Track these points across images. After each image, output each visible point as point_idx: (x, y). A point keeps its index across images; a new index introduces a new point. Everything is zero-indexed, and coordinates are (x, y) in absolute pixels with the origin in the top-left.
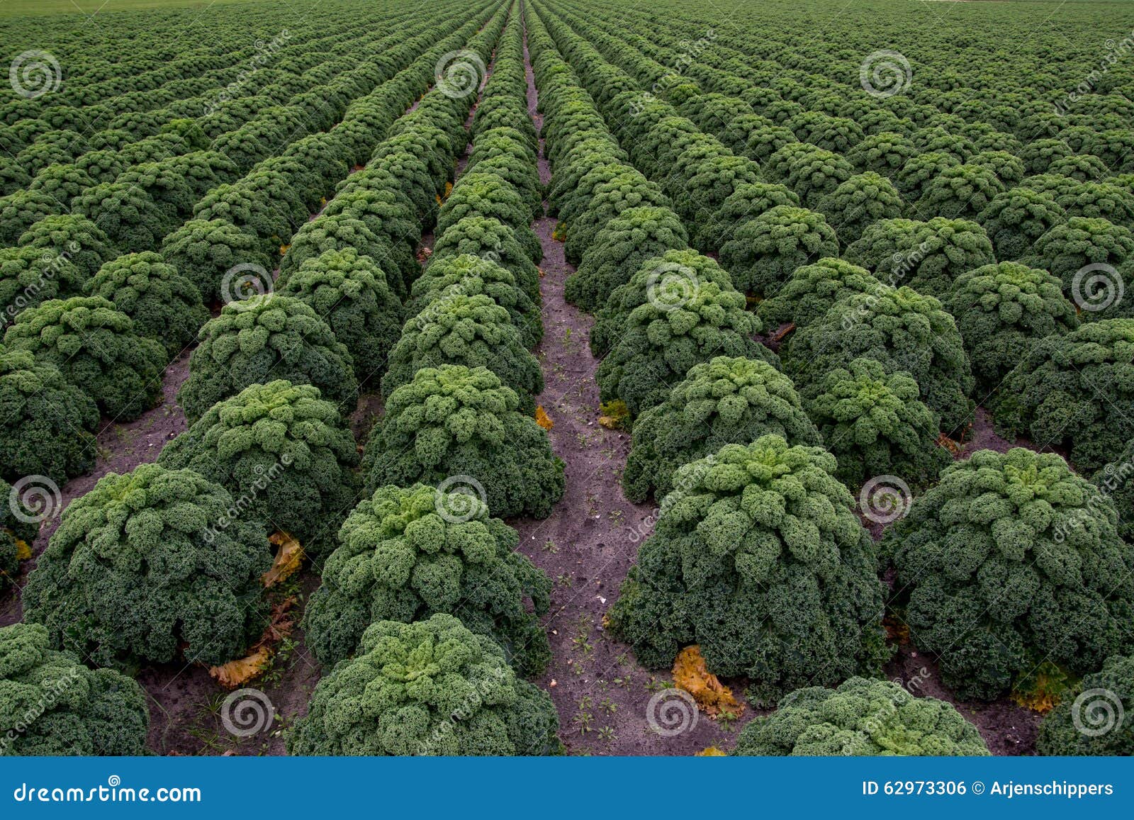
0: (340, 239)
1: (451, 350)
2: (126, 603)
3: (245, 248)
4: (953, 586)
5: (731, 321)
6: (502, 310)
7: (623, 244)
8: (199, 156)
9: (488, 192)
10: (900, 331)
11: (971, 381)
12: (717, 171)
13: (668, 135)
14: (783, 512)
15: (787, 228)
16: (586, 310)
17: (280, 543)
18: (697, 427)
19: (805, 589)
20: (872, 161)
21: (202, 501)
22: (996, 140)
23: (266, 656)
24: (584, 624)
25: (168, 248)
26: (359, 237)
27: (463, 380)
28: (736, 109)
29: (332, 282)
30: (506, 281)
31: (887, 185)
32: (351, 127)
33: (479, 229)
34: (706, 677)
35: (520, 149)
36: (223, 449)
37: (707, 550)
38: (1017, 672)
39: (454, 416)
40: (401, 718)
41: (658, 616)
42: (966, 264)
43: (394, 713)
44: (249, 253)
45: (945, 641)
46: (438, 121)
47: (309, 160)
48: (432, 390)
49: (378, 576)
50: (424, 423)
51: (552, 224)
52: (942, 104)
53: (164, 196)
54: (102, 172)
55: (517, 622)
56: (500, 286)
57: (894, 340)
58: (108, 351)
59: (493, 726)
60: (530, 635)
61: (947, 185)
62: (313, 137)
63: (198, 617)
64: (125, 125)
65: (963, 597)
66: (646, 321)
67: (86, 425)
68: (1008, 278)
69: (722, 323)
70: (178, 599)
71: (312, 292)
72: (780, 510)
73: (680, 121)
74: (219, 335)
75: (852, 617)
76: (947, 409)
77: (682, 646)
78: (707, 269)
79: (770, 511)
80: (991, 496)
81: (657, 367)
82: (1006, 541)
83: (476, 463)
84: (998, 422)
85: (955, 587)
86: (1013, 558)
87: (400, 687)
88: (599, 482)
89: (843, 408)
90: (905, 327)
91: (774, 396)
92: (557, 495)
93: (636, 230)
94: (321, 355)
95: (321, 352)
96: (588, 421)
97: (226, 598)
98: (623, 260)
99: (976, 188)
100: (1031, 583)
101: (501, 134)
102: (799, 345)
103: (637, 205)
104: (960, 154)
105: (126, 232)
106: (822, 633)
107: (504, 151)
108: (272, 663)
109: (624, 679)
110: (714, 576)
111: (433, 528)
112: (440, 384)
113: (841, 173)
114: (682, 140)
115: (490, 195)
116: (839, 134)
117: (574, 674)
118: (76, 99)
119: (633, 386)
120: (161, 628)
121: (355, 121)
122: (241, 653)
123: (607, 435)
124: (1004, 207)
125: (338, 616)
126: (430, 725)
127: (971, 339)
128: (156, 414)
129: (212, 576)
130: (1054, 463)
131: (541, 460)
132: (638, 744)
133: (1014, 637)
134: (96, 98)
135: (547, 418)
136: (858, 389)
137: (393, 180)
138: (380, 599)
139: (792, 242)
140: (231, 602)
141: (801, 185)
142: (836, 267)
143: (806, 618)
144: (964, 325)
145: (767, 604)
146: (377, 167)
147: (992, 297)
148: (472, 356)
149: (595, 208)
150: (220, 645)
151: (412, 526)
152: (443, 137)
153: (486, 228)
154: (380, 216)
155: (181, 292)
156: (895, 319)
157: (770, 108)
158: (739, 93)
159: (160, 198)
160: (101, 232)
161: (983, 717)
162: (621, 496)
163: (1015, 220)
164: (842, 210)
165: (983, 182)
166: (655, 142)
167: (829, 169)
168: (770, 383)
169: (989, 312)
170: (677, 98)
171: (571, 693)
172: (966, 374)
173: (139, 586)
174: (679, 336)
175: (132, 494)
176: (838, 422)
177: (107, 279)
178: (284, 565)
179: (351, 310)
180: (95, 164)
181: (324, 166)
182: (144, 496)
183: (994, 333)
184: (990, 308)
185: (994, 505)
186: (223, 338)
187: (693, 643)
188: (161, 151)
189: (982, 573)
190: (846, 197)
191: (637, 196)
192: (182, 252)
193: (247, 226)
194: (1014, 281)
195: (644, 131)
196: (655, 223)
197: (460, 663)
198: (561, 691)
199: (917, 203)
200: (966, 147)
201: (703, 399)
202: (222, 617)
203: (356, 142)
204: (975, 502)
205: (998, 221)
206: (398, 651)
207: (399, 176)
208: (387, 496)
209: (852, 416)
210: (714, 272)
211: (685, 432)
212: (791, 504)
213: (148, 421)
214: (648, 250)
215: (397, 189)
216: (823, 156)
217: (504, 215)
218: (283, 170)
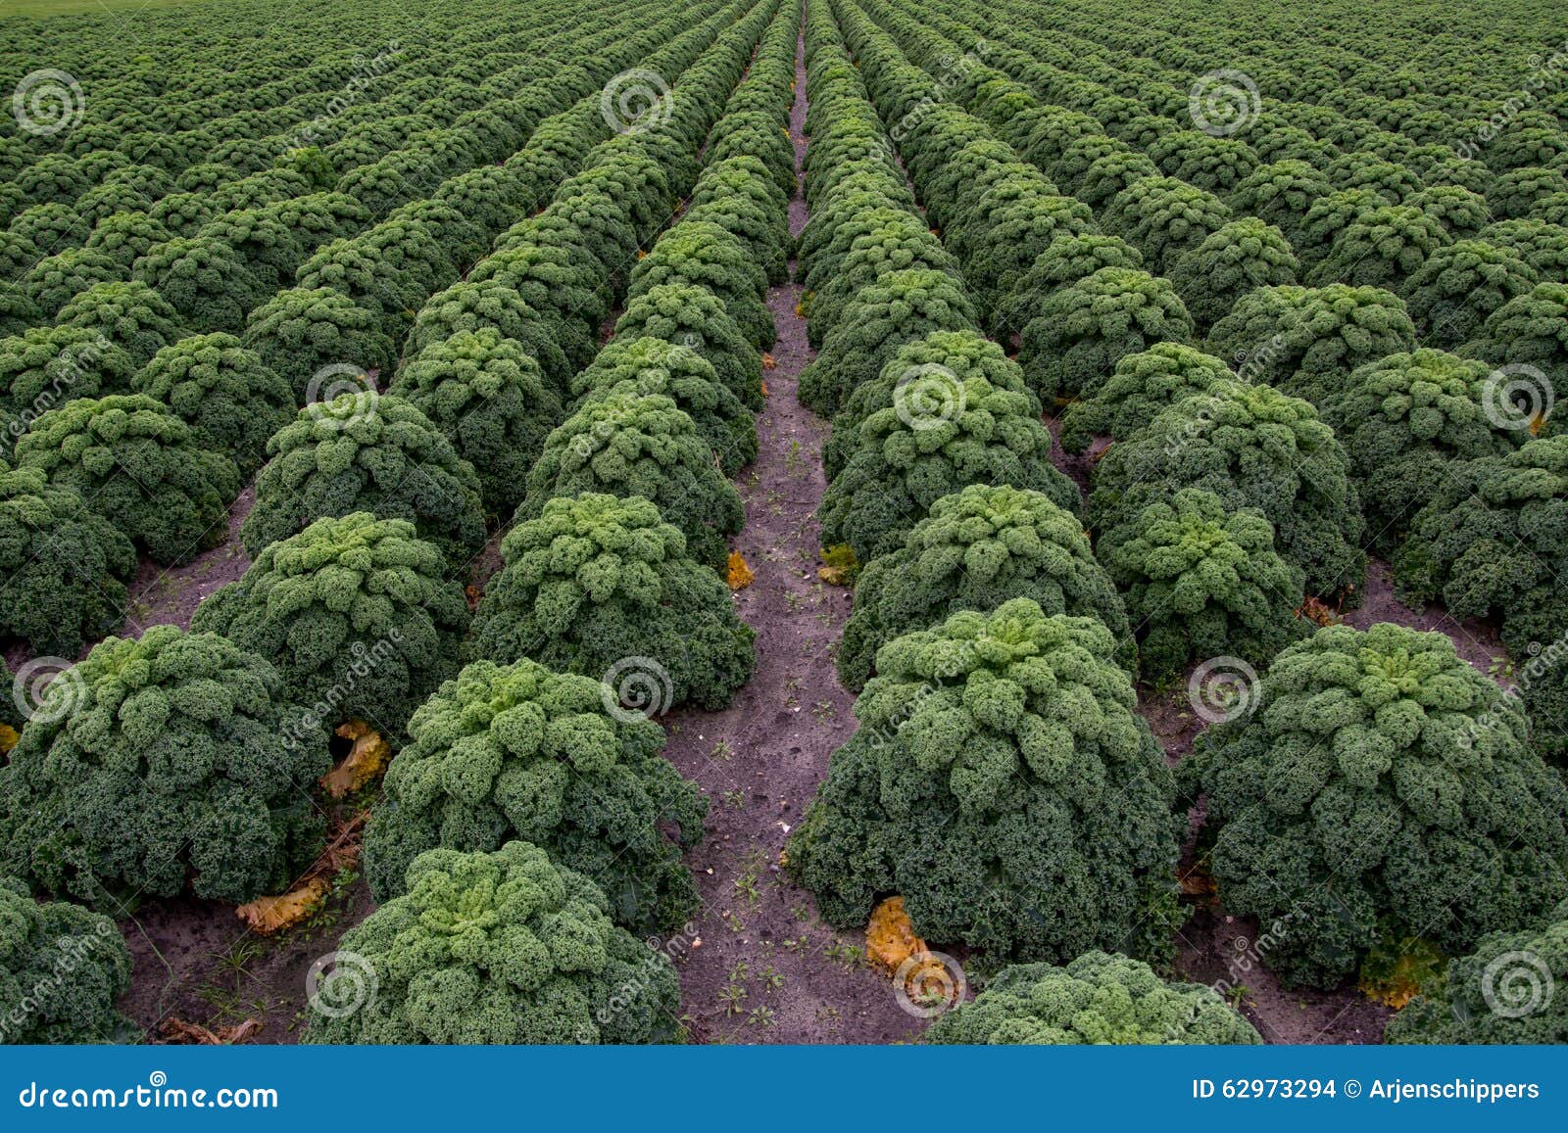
0: (481, 315)
1: (606, 472)
2: (115, 815)
3: (358, 327)
4: (1278, 823)
5: (1003, 433)
6: (683, 416)
7: (878, 322)
8: (316, 200)
9: (696, 249)
10: (1251, 449)
11: (1358, 523)
12: (1030, 217)
13: (973, 166)
14: (1021, 710)
15: (1114, 300)
16: (826, 415)
17: (353, 736)
18: (936, 585)
19: (1050, 821)
20: (1265, 202)
21: (229, 677)
22: (1455, 170)
23: (319, 892)
24: (753, 860)
25: (253, 328)
26: (508, 312)
27: (608, 514)
28: (1078, 127)
29: (460, 376)
30: (701, 375)
31: (1274, 237)
32: (533, 157)
33: (674, 301)
34: (910, 943)
35: (759, 187)
36: (274, 607)
37: (912, 762)
38: (1367, 950)
39: (587, 566)
40: (437, 985)
41: (847, 854)
42: (1373, 352)
43: (428, 978)
44: (364, 335)
45: (1263, 902)
46: (653, 148)
47: (468, 204)
48: (563, 528)
49: (448, 786)
50: (550, 575)
51: (795, 292)
52: (1385, 118)
53: (262, 256)
54: (182, 223)
55: (648, 856)
56: (694, 382)
57: (1242, 462)
58: (149, 469)
59: (570, 1001)
60: (665, 874)
61: (1366, 237)
62: (476, 173)
63: (214, 836)
64: (227, 156)
65: (1291, 839)
66: (884, 433)
67: (114, 570)
68: (1426, 373)
69: (989, 436)
70: (187, 811)
71: (433, 390)
72: (1015, 707)
73: (994, 146)
74: (290, 450)
75: (1123, 863)
76: (1320, 563)
77: (879, 898)
78: (985, 359)
79: (1000, 708)
80: (1338, 693)
81: (897, 499)
82: (1351, 759)
83: (618, 631)
84: (1400, 583)
85: (1283, 823)
86: (1361, 784)
87: (440, 942)
88: (806, 660)
89: (1158, 560)
90: (1259, 444)
91: (1048, 543)
92: (737, 676)
93: (897, 302)
94: (430, 476)
95: (432, 473)
96: (805, 573)
97: (255, 811)
98: (878, 344)
99: (1409, 240)
100: (1386, 820)
101: (736, 167)
102: (1112, 468)
103: (906, 267)
104: (1396, 190)
105: (204, 304)
106: (1075, 886)
107: (737, 190)
108: (323, 902)
109: (798, 941)
110: (921, 798)
111: (527, 721)
112: (573, 519)
113: (1211, 218)
114: (990, 173)
115: (701, 252)
116: (1224, 163)
117: (729, 931)
118: (169, 121)
119: (862, 525)
120: (161, 851)
121: (539, 150)
122: (281, 887)
123: (828, 593)
124: (1444, 269)
125: (399, 840)
126: (478, 996)
127: (1368, 461)
128: (215, 556)
129: (237, 781)
130: (1434, 646)
131: (714, 629)
132: (804, 1034)
133: (1361, 899)
134: (195, 119)
135: (746, 569)
136: (1182, 533)
137: (573, 232)
138: (452, 818)
139: (1121, 319)
140: (261, 816)
141: (1156, 237)
142: (1176, 356)
143: (1050, 863)
144: (1358, 441)
145: (995, 841)
146: (555, 213)
147: (1400, 401)
148: (635, 480)
149: (848, 271)
150: (243, 876)
151: (500, 719)
152: (656, 171)
153: (685, 300)
154: (546, 283)
155: (263, 389)
156: (1244, 432)
157: (1130, 126)
158: (1091, 104)
159: (256, 258)
160: (168, 306)
161: (1316, 1014)
162: (834, 680)
163: (1456, 289)
164: (1207, 273)
165: (1418, 231)
166: (954, 176)
167: (1194, 214)
168: (1043, 523)
169: (1395, 422)
170: (1001, 113)
171: (721, 958)
172: (1353, 513)
173: (135, 793)
174: (927, 456)
175: (133, 666)
176: (1151, 581)
177: (162, 370)
178: (359, 766)
179: (486, 414)
180: (176, 211)
181: (488, 212)
182: (147, 670)
183: (1401, 453)
184: (1397, 417)
185: (1338, 706)
186: (297, 452)
187: (893, 893)
188: (269, 193)
189: (1317, 805)
190: (1214, 256)
191: (905, 254)
192: (272, 334)
193: (367, 298)
194: (1434, 377)
195: (945, 161)
196: (924, 292)
197: (528, 911)
198: (707, 954)
199: (1323, 262)
200: (1405, 180)
201: (947, 545)
202: (246, 836)
203: (540, 178)
204: (1311, 701)
205: (1435, 289)
206: (446, 891)
207: (584, 227)
208: (477, 675)
209: (1172, 572)
210: (996, 363)
211: (921, 591)
212: (1034, 700)
213: (203, 567)
214: (913, 331)
215: (579, 244)
216: (1186, 196)
217: (718, 282)
218: (429, 218)
